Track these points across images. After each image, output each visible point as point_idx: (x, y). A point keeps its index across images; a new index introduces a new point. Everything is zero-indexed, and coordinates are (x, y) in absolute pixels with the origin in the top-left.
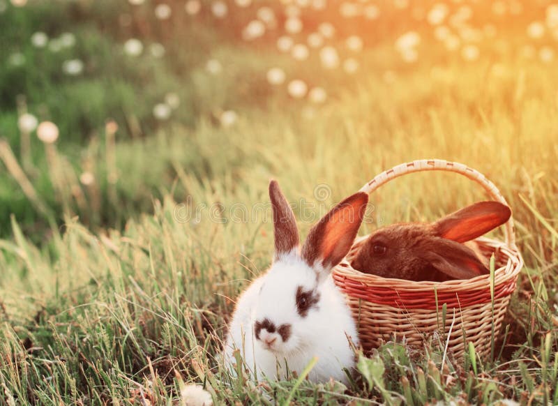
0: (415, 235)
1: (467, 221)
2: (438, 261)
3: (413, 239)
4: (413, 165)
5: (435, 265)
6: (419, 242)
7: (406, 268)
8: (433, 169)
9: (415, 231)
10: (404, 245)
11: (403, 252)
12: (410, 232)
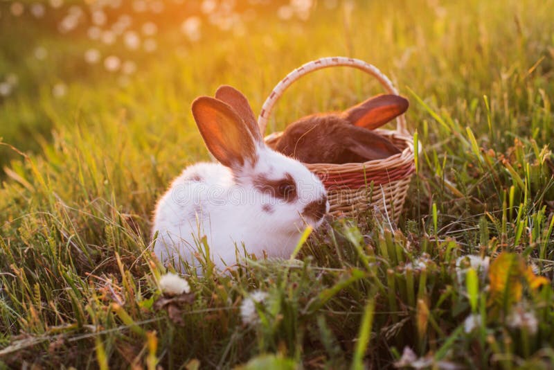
0: (331, 123)
1: (374, 110)
2: (354, 145)
3: (330, 127)
4: (319, 62)
5: (352, 149)
6: (336, 129)
7: (327, 153)
8: (338, 65)
9: (331, 120)
10: (322, 132)
11: (323, 139)
12: (327, 122)
